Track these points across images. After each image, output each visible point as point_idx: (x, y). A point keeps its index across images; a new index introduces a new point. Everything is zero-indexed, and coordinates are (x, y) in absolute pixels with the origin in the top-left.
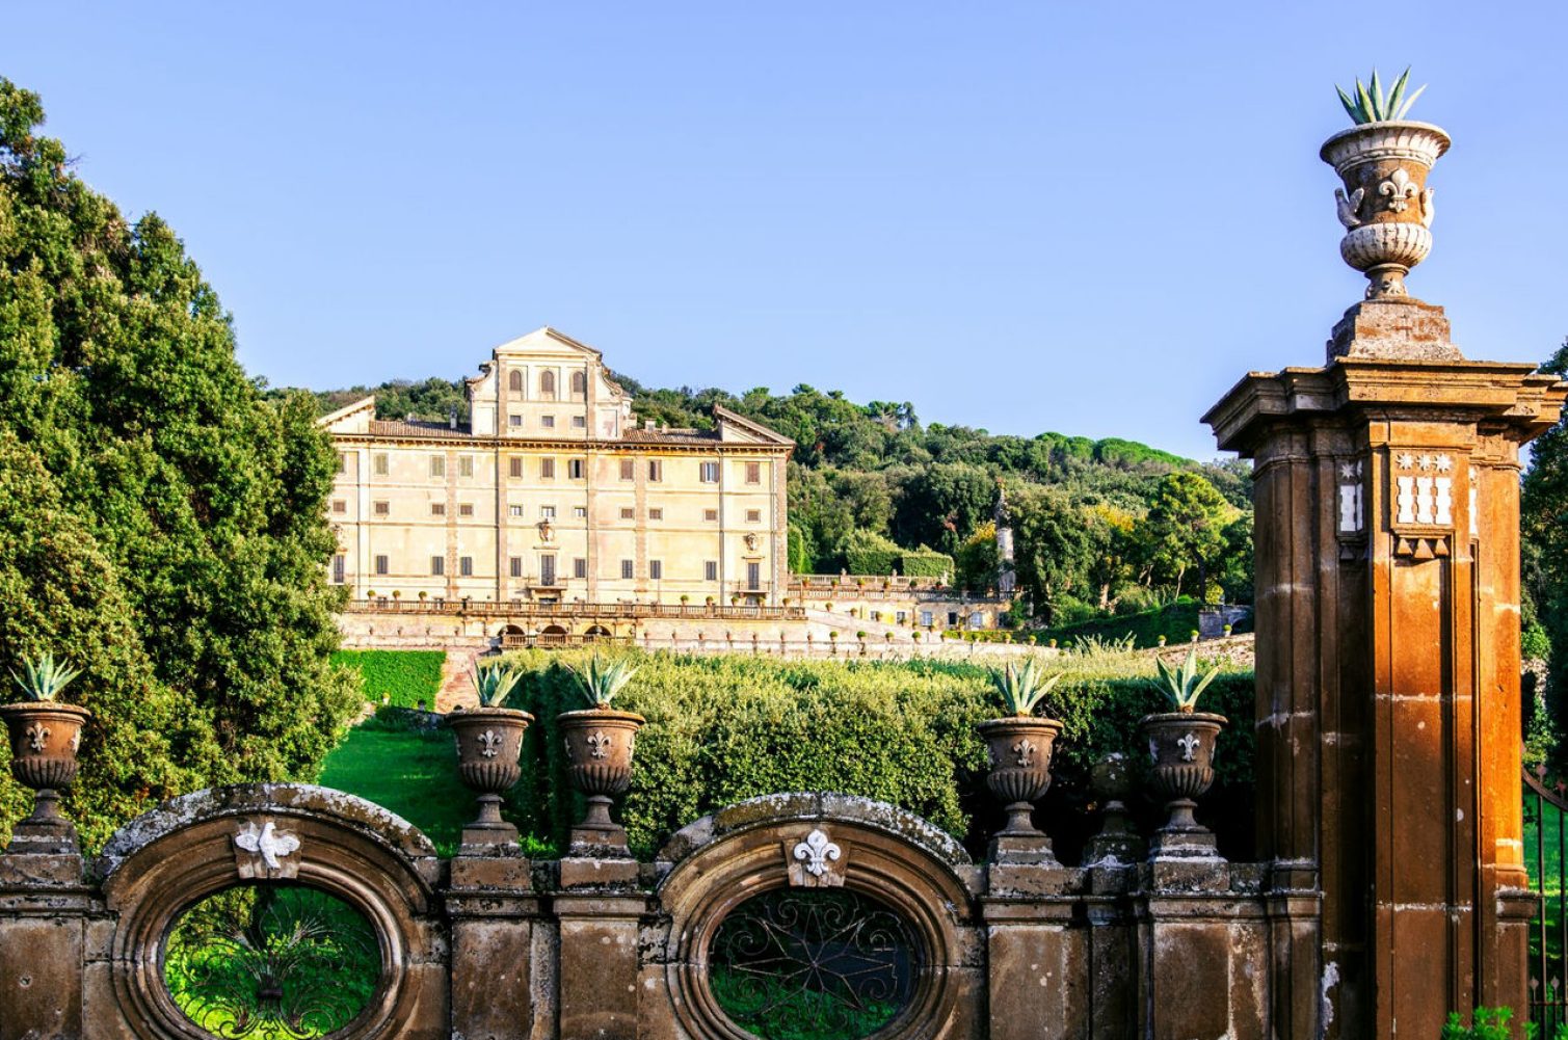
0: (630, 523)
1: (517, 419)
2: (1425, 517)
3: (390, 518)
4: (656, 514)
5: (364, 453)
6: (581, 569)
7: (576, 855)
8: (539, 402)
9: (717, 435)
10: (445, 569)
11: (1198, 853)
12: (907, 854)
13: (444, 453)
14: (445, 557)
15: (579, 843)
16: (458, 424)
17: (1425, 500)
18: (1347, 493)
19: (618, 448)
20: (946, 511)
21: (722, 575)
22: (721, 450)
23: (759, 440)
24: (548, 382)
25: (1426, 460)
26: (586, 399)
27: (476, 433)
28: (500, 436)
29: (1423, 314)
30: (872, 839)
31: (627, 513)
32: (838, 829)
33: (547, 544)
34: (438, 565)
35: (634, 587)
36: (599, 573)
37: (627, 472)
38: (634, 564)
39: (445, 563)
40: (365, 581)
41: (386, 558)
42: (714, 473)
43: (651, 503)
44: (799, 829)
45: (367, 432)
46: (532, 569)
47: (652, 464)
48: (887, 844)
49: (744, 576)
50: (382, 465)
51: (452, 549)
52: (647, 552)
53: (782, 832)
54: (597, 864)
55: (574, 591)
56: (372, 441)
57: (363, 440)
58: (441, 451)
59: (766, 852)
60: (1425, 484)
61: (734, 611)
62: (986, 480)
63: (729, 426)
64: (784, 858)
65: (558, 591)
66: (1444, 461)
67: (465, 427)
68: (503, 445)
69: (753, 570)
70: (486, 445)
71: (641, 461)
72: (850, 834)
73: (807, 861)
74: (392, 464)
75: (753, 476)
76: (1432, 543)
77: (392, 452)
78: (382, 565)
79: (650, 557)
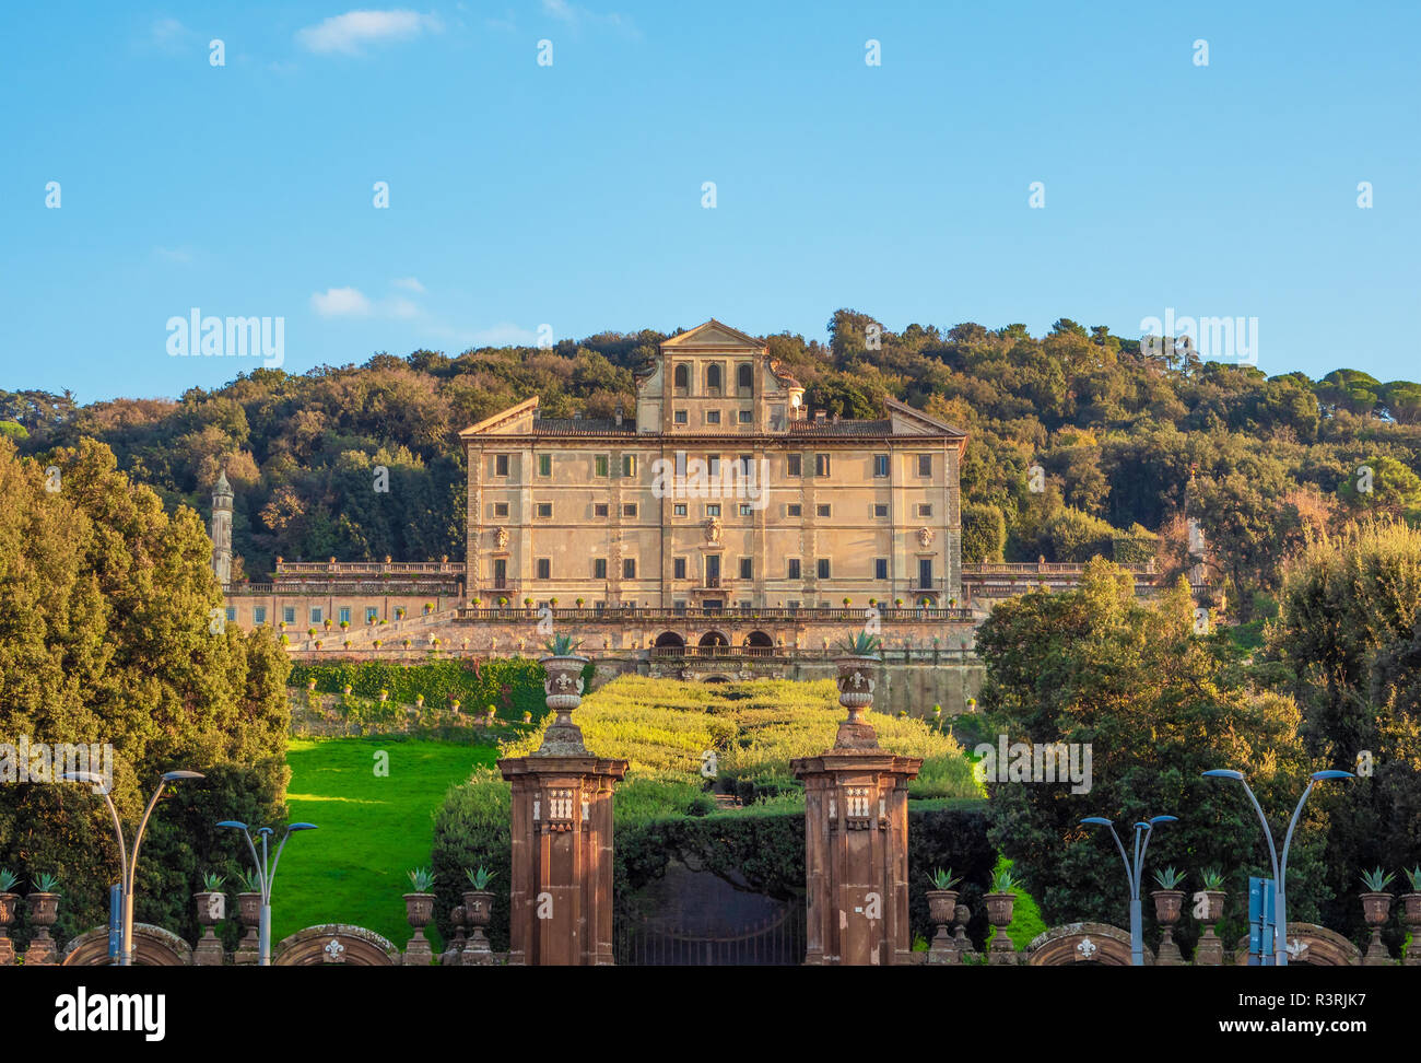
0: (796, 521)
1: (682, 416)
2: (561, 816)
3: (552, 520)
4: (824, 511)
5: (527, 456)
6: (746, 569)
7: (241, 950)
8: (704, 398)
9: (888, 425)
10: (608, 572)
11: (480, 949)
12: (370, 949)
13: (608, 452)
14: (608, 559)
15: (243, 946)
16: (624, 421)
17: (561, 809)
18: (537, 805)
19: (786, 442)
20: (1166, 487)
21: (893, 573)
22: (891, 442)
23: (932, 431)
24: (714, 375)
25: (562, 793)
26: (753, 394)
27: (640, 431)
28: (665, 433)
29: (571, 731)
30: (357, 943)
31: (795, 510)
32: (343, 939)
33: (710, 544)
34: (600, 569)
35: (802, 587)
36: (765, 572)
37: (795, 469)
38: (802, 563)
39: (608, 566)
40: (526, 586)
41: (548, 561)
42: (883, 467)
43: (818, 499)
44: (328, 939)
45: (531, 432)
46: (697, 569)
47: (819, 458)
48: (362, 945)
49: (916, 575)
50: (545, 465)
51: (615, 552)
52: (814, 551)
53: (321, 940)
54: (249, 954)
55: (739, 593)
56: (537, 441)
57: (526, 441)
58: (606, 451)
59: (315, 949)
60: (561, 802)
61: (898, 613)
62: (1210, 450)
63: (900, 417)
64: (322, 951)
65: (724, 593)
66: (569, 793)
67: (630, 423)
68: (667, 442)
69: (926, 567)
70: (651, 443)
71: (808, 457)
72: (347, 941)
73: (330, 952)
74: (554, 465)
75: (925, 469)
76: (565, 825)
77: (554, 451)
78: (543, 569)
79: (817, 556)
